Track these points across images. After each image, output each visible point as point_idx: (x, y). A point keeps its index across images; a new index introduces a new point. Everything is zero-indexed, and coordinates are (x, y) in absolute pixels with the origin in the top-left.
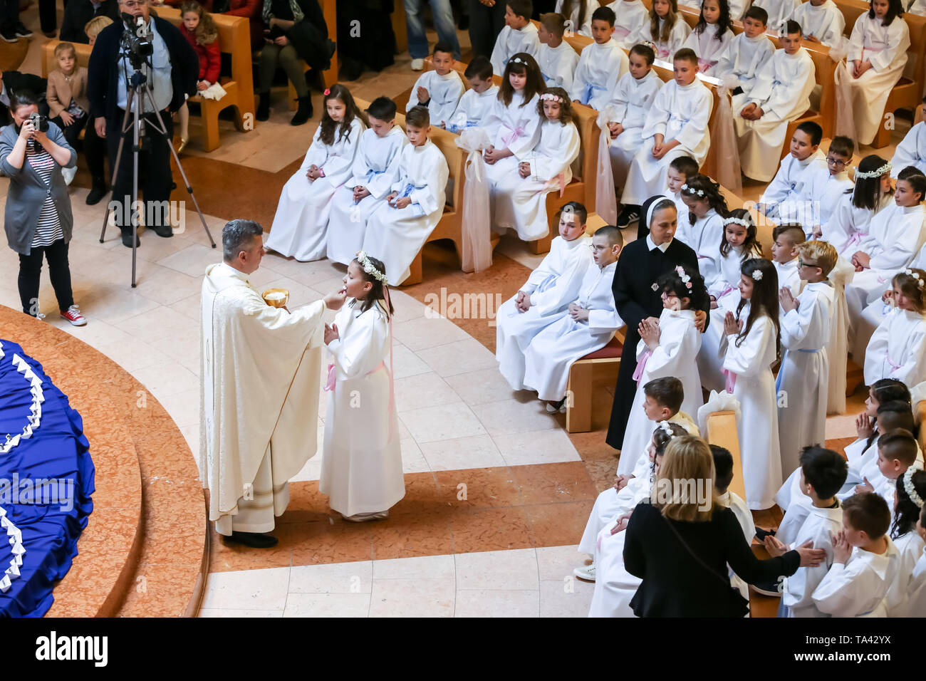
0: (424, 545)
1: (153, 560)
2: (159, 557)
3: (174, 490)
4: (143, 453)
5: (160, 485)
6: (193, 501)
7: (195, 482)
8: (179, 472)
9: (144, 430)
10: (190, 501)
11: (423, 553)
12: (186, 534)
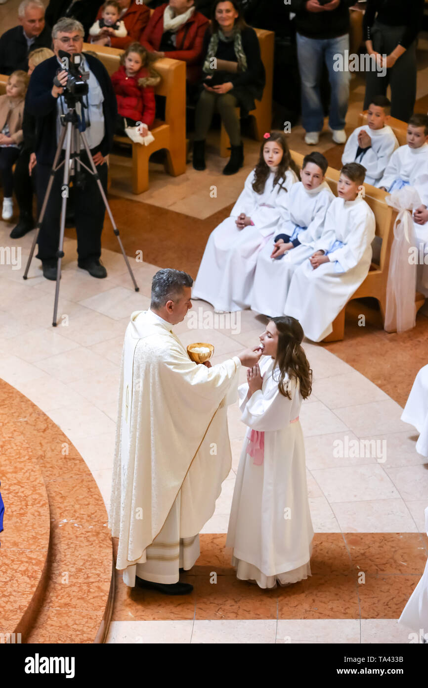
0: (330, 607)
1: (57, 604)
2: (62, 601)
3: (82, 533)
4: (54, 494)
5: (69, 529)
6: (100, 547)
7: (103, 527)
8: (89, 516)
9: (56, 471)
10: (97, 546)
11: (329, 616)
12: (91, 580)
